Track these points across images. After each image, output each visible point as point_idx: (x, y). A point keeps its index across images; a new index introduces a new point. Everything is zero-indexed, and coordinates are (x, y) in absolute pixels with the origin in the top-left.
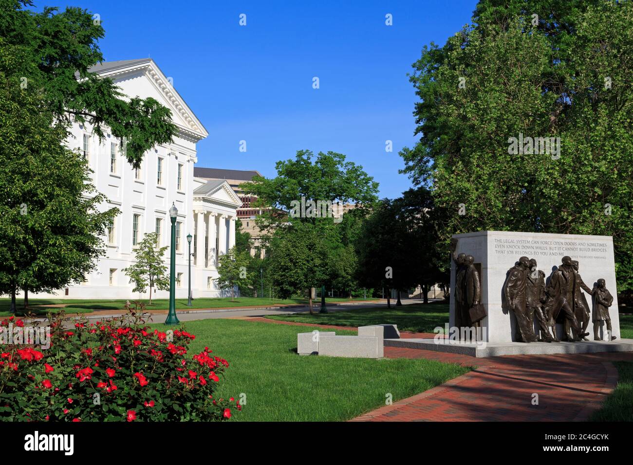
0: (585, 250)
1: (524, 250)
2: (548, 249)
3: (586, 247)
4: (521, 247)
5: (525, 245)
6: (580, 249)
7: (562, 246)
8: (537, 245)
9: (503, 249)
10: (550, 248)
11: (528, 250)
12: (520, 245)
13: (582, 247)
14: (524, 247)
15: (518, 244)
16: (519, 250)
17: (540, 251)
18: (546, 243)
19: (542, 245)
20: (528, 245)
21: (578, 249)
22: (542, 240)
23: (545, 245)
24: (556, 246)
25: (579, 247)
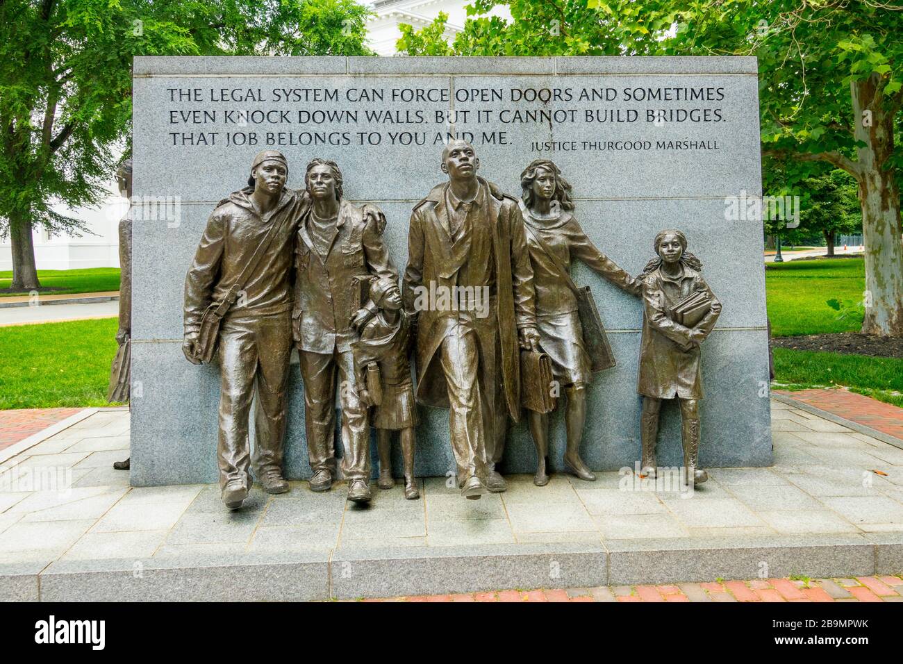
0: (614, 116)
1: (312, 128)
2: (430, 117)
3: (621, 104)
4: (293, 117)
5: (312, 107)
6: (589, 114)
7: (496, 106)
8: (377, 106)
9: (209, 127)
10: (439, 116)
11: (326, 128)
12: (292, 107)
13: (598, 105)
14: (311, 117)
15: (283, 106)
16: (284, 127)
17: (385, 128)
18: (419, 95)
19: (397, 106)
20: (330, 106)
21: (580, 116)
22: (401, 84)
23: (415, 105)
24: (467, 105)
25: (584, 105)
